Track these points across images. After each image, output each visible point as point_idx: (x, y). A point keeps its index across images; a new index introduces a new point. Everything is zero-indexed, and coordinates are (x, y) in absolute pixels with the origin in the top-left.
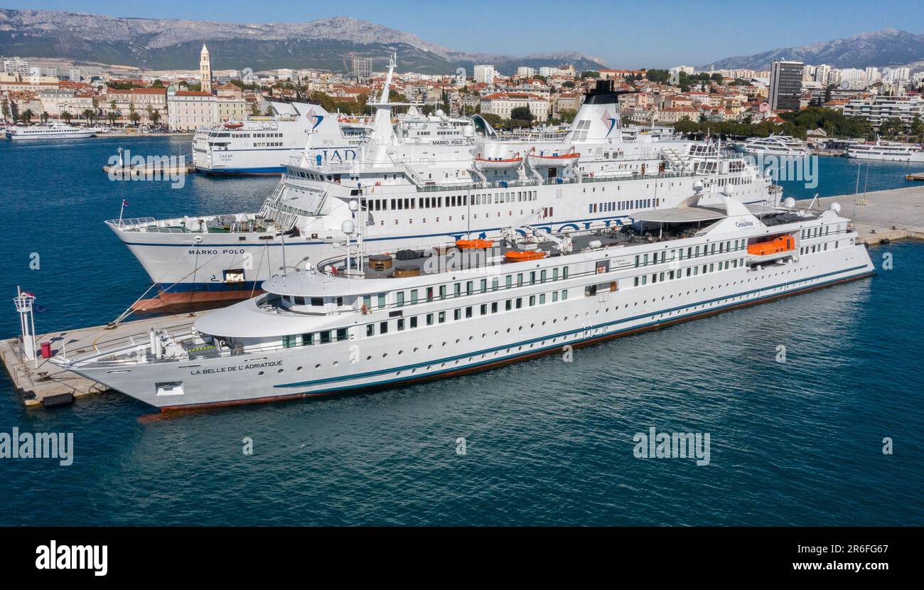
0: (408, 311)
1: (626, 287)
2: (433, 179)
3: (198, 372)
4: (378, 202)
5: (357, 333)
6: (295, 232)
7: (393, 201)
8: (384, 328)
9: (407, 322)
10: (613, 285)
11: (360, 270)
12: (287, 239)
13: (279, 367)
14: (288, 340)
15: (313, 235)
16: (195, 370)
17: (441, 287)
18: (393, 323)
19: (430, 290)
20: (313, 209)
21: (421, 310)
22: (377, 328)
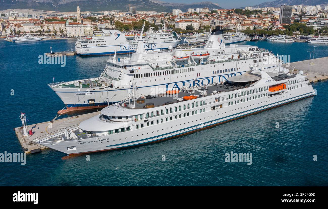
0: (150, 120)
1: (225, 106)
2: (158, 65)
3: (81, 143)
4: (139, 75)
5: (133, 128)
6: (111, 86)
7: (145, 74)
8: (142, 125)
9: (150, 123)
10: (221, 106)
11: (134, 105)
12: (109, 89)
13: (108, 141)
14: (110, 132)
15: (117, 87)
16: (80, 143)
17: (161, 111)
18: (145, 124)
19: (158, 112)
20: (117, 78)
21: (155, 119)
22: (140, 126)
